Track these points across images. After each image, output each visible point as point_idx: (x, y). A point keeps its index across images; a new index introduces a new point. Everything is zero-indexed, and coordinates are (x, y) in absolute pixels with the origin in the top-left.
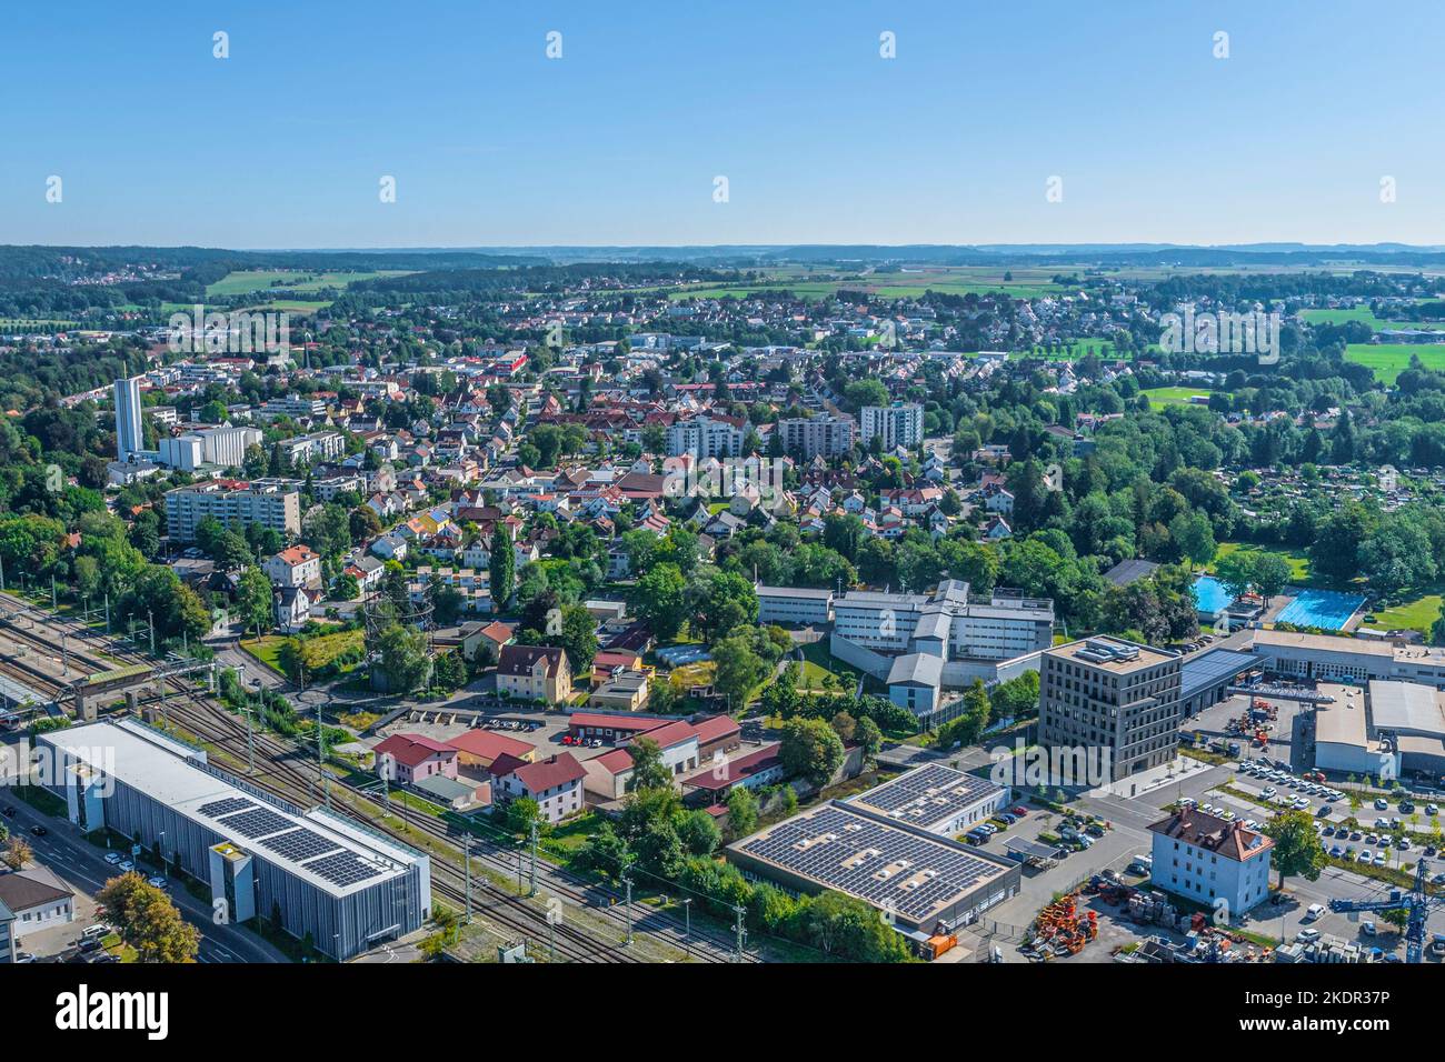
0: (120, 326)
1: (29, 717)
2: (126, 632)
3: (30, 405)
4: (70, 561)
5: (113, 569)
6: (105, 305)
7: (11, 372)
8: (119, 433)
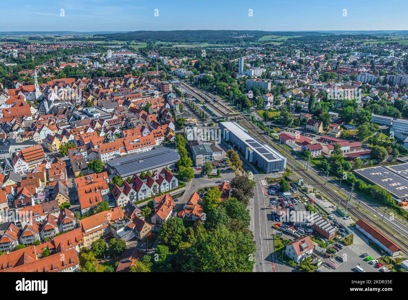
0: (242, 46)
1: (219, 119)
2: (236, 106)
3: (225, 61)
4: (228, 91)
5: (235, 94)
6: (239, 42)
7: (222, 55)
8: (239, 68)
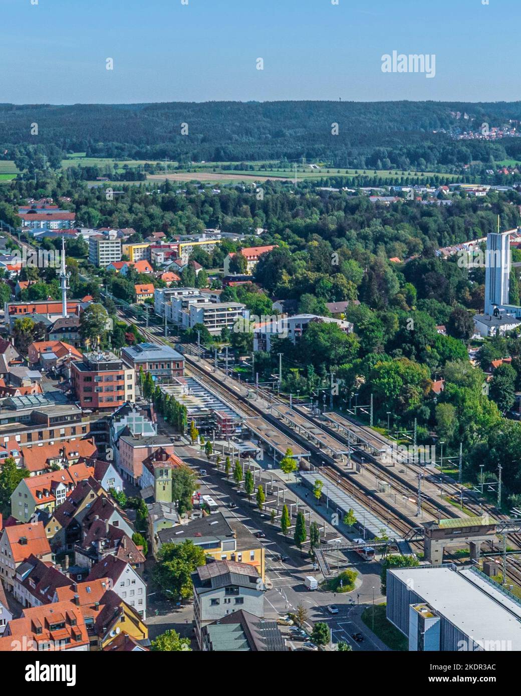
0: (498, 180)
1: (382, 551)
2: (476, 482)
3: (410, 253)
4: (432, 406)
5: (470, 419)
6: (486, 160)
7: (397, 221)
8: (487, 286)
